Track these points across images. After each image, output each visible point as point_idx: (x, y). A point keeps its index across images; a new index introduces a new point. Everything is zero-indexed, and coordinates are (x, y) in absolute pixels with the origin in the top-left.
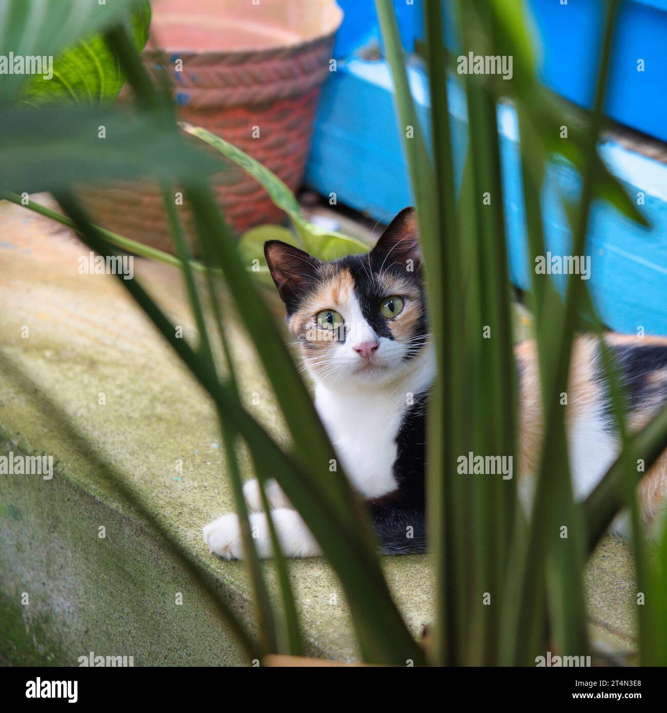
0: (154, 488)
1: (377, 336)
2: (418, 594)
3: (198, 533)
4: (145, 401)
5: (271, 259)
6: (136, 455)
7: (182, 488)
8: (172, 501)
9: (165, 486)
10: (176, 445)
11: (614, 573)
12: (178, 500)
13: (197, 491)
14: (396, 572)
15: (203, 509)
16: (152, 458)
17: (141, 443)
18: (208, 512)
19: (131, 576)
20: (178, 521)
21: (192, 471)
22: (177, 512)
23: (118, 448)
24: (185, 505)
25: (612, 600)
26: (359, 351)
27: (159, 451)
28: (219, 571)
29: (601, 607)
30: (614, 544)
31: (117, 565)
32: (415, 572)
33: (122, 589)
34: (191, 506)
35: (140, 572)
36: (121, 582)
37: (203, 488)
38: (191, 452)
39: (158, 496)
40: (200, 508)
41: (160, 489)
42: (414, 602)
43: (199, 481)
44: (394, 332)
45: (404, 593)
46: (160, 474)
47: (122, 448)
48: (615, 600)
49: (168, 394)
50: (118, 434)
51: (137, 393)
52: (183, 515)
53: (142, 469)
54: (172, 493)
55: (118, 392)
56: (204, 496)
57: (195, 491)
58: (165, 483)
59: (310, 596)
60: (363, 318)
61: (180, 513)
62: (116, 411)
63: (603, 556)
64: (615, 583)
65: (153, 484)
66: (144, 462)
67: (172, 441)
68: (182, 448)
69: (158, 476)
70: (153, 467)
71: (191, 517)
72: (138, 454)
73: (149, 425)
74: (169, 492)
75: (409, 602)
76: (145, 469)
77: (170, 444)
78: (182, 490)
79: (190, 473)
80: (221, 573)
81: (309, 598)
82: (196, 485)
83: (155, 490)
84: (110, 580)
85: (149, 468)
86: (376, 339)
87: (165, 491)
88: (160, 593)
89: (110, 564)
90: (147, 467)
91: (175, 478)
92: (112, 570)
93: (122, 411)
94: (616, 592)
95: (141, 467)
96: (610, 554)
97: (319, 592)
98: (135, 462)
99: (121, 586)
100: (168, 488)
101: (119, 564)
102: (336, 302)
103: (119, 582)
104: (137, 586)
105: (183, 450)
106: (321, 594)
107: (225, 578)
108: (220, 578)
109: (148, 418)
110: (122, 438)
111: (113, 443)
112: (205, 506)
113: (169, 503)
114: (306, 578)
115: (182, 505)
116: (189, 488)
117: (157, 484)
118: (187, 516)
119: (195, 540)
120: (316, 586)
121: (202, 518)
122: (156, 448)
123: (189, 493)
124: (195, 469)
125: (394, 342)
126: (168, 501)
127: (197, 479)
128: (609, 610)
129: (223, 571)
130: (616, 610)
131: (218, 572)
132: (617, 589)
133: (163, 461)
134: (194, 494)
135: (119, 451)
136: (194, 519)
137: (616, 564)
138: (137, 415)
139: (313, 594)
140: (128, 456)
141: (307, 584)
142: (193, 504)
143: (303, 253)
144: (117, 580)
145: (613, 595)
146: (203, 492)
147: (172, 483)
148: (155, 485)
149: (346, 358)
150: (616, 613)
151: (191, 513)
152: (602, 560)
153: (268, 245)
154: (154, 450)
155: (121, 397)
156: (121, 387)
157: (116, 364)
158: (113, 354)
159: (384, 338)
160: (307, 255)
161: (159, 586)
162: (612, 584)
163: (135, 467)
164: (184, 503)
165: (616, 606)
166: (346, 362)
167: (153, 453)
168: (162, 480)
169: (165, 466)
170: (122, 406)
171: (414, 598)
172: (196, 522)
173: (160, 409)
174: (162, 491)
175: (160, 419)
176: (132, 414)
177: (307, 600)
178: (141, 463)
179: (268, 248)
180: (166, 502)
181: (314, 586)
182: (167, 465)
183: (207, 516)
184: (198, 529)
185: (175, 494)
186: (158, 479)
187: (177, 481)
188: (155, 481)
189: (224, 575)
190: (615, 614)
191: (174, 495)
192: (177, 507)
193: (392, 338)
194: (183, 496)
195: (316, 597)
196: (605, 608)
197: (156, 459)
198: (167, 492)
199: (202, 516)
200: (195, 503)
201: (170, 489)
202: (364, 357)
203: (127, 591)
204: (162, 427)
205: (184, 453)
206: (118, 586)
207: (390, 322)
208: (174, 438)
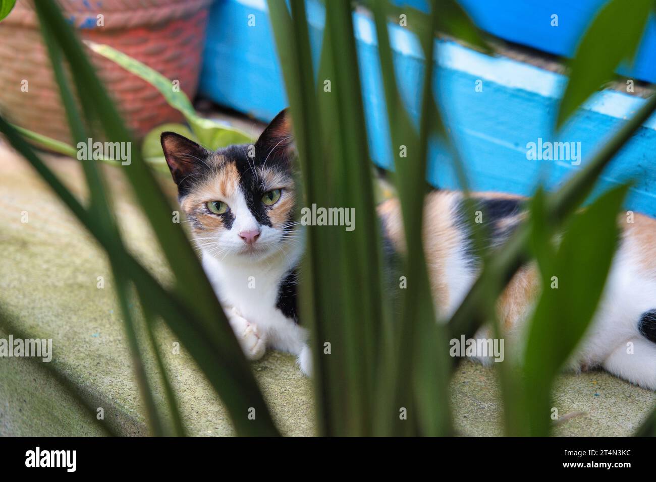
0: (75, 344)
1: (259, 225)
2: (305, 422)
3: (113, 379)
4: (68, 272)
5: (166, 147)
6: (60, 317)
7: (100, 342)
8: (91, 354)
9: (85, 341)
10: (95, 307)
11: (474, 396)
12: (97, 353)
13: (113, 344)
14: (285, 404)
15: (118, 359)
16: (74, 319)
17: (65, 307)
18: (122, 362)
19: (59, 420)
20: (96, 370)
21: (107, 328)
22: (95, 363)
23: (45, 312)
24: (103, 356)
25: (473, 419)
26: (243, 238)
27: (80, 312)
28: (132, 410)
29: (465, 426)
30: (472, 371)
31: (47, 411)
32: (302, 403)
33: (52, 431)
34: (107, 357)
35: (66, 416)
36: (51, 425)
37: (118, 342)
38: (107, 312)
39: (79, 351)
40: (116, 359)
41: (81, 344)
42: (301, 429)
43: (114, 335)
44: (273, 220)
45: (293, 421)
46: (80, 331)
47: (49, 312)
48: (476, 419)
49: (88, 265)
50: (45, 301)
51: (61, 266)
52: (101, 365)
53: (66, 328)
54: (91, 347)
55: (45, 266)
56: (118, 348)
57: (111, 344)
58: (85, 338)
59: (211, 428)
60: (247, 209)
61: (98, 363)
62: (44, 281)
63: (463, 382)
64: (476, 405)
65: (74, 340)
66: (67, 322)
67: (91, 303)
68: (99, 309)
69: (79, 333)
70: (75, 326)
71: (108, 366)
72: (62, 316)
73: (71, 292)
74: (88, 346)
75: (297, 429)
76: (68, 328)
77: (90, 306)
78: (100, 344)
79: (106, 329)
80: (133, 412)
81: (210, 430)
82: (112, 339)
83: (76, 345)
84: (42, 424)
85: (71, 327)
86: (258, 227)
87: (85, 346)
88: (83, 433)
89: (41, 410)
90: (70, 327)
91: (93, 334)
92: (43, 415)
93: (49, 281)
94: (476, 412)
95: (64, 327)
96: (469, 380)
97: (219, 424)
98: (59, 323)
99: (51, 429)
100: (87, 343)
101: (49, 410)
102: (224, 194)
103: (49, 426)
104: (64, 428)
105: (100, 311)
106: (220, 425)
107: (137, 416)
108: (133, 416)
109: (71, 286)
110: (49, 303)
111: (41, 308)
112: (119, 356)
113: (89, 355)
114: (208, 412)
115: (100, 356)
116: (106, 341)
117: (78, 340)
118: (104, 365)
119: (111, 385)
120: (216, 419)
121: (116, 367)
122: (78, 310)
123: (105, 346)
124: (111, 326)
125: (273, 229)
126: (87, 353)
127: (112, 334)
128: (472, 427)
129: (135, 411)
130: (478, 427)
131: (131, 412)
132: (477, 410)
133: (84, 321)
134: (110, 348)
135: (46, 314)
136: (110, 368)
137: (475, 388)
138: (61, 284)
139: (213, 426)
140: (53, 318)
141: (208, 418)
142: (109, 355)
143: (194, 144)
144: (47, 424)
145: (474, 414)
146: (117, 345)
147: (91, 338)
148: (76, 341)
149: (232, 242)
150: (479, 430)
151: (107, 363)
152: (463, 386)
153: (165, 136)
154: (75, 312)
155: (47, 270)
156: (48, 262)
157: (44, 243)
158: (41, 236)
159: (264, 226)
160: (198, 145)
161: (82, 427)
162: (472, 405)
163: (60, 327)
164: (102, 355)
165: (477, 424)
166: (232, 245)
167: (75, 314)
168: (82, 336)
169: (85, 324)
170: (49, 277)
171: (302, 425)
172: (112, 371)
173: (81, 278)
174: (82, 345)
175: (81, 286)
176: (57, 284)
177: (209, 432)
178: (64, 323)
179: (164, 138)
180: (86, 355)
181: (215, 419)
182: (87, 324)
183: (121, 364)
184: (113, 376)
185: (94, 348)
186: (79, 335)
187: (95, 337)
188: (77, 337)
189: (136, 414)
190: (477, 431)
191: (92, 348)
192: (96, 358)
193: (271, 226)
194: (101, 349)
195: (216, 428)
196: (468, 426)
197: (78, 319)
198: (87, 346)
199: (117, 365)
200: (110, 354)
201: (89, 344)
202: (248, 243)
203: (56, 433)
204: (83, 293)
205: (101, 314)
206: (49, 429)
207: (269, 211)
208: (93, 301)
